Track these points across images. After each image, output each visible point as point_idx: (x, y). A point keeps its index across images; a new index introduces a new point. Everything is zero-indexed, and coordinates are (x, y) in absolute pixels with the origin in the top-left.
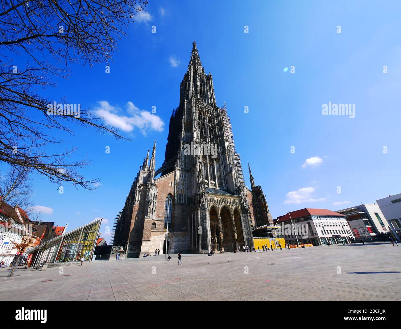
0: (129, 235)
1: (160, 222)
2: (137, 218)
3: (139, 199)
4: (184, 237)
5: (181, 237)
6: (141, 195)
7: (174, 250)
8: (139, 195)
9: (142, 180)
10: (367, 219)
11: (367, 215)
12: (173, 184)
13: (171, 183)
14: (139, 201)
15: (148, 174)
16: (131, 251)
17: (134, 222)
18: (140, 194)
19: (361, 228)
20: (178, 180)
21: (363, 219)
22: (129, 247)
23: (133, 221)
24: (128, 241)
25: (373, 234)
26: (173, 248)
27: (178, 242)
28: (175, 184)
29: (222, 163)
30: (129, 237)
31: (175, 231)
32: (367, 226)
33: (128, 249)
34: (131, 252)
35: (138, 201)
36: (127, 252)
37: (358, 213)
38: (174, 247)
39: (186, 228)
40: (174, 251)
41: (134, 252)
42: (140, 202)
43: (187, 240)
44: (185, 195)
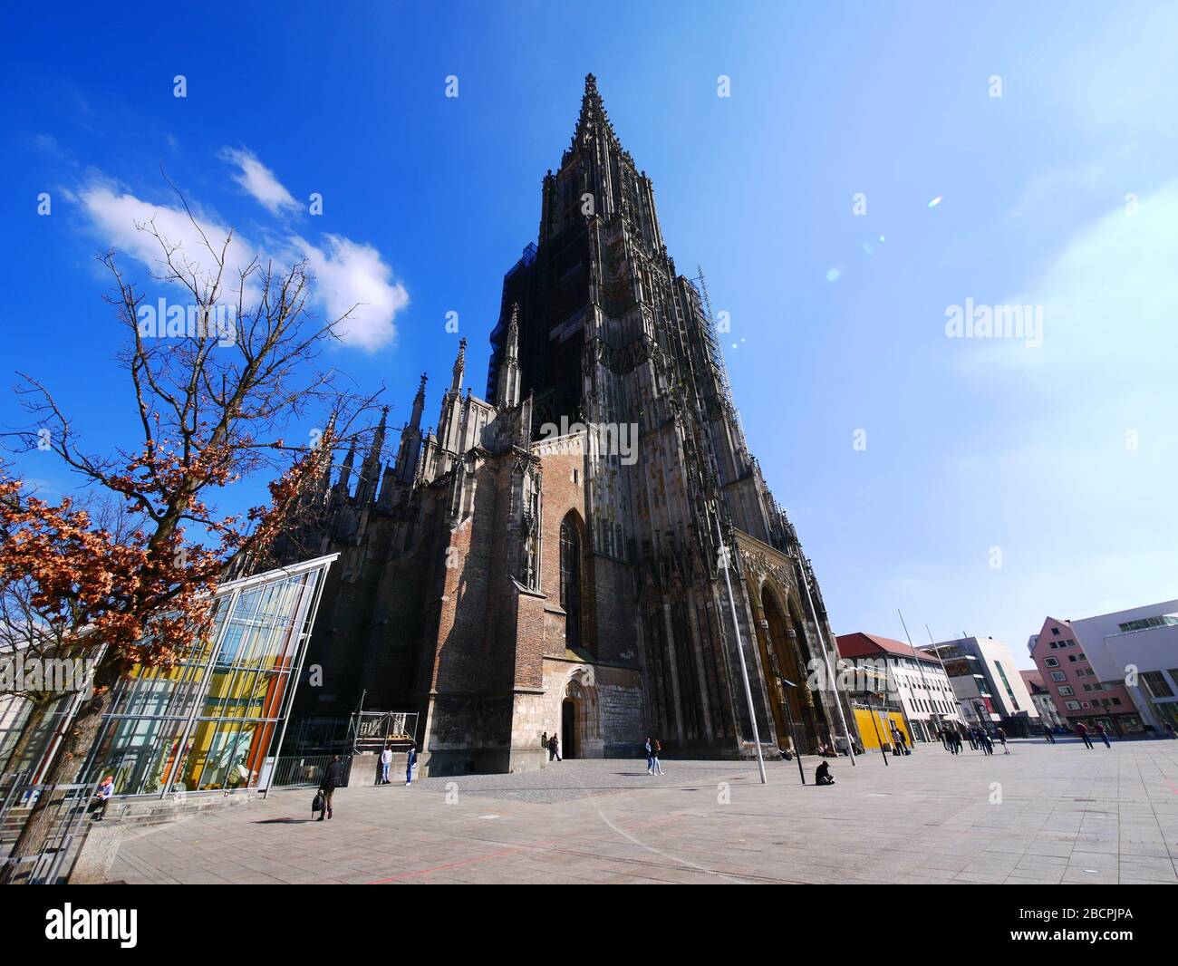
0: (437, 664)
1: (553, 616)
2: (464, 589)
3: (472, 509)
4: (630, 690)
5: (620, 689)
6: (477, 491)
7: (604, 743)
8: (469, 492)
9: (478, 435)
10: (981, 677)
11: (980, 666)
12: (581, 479)
13: (576, 472)
14: (469, 520)
15: (497, 418)
16: (442, 740)
17: (454, 604)
18: (474, 486)
19: (966, 700)
20: (598, 467)
21: (976, 676)
22: (436, 722)
23: (450, 601)
24: (433, 691)
25: (996, 717)
26: (599, 735)
27: (613, 710)
28: (587, 482)
29: (709, 446)
30: (435, 673)
31: (600, 662)
32: (984, 695)
33: (433, 732)
34: (445, 746)
35: (466, 515)
36: (426, 746)
37: (963, 657)
38: (602, 731)
39: (632, 655)
40: (606, 747)
41: (455, 747)
42: (474, 521)
43: (639, 702)
44: (618, 526)
